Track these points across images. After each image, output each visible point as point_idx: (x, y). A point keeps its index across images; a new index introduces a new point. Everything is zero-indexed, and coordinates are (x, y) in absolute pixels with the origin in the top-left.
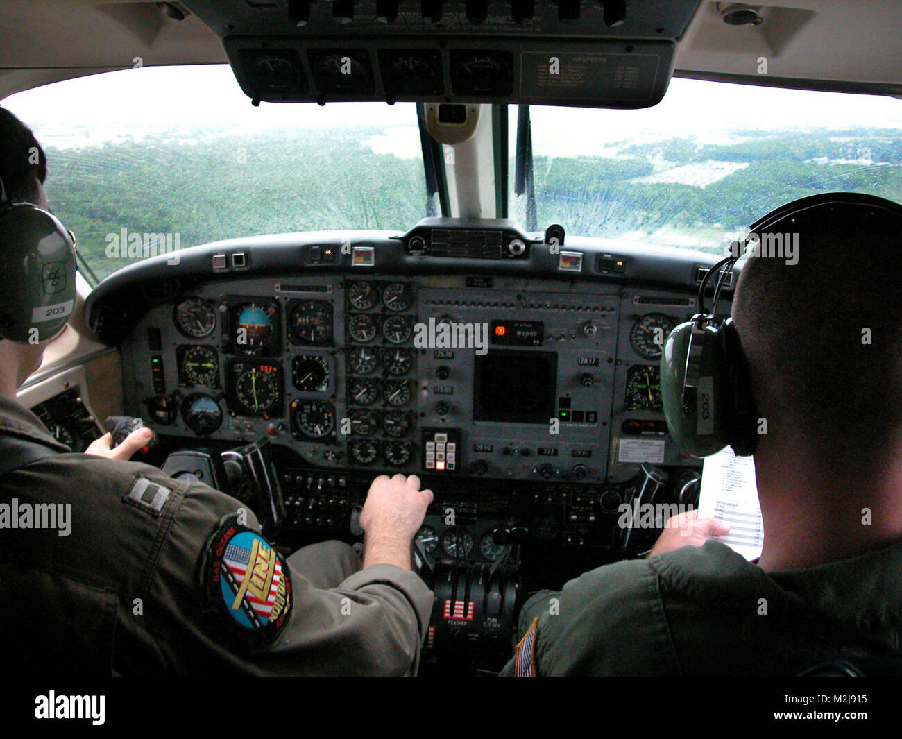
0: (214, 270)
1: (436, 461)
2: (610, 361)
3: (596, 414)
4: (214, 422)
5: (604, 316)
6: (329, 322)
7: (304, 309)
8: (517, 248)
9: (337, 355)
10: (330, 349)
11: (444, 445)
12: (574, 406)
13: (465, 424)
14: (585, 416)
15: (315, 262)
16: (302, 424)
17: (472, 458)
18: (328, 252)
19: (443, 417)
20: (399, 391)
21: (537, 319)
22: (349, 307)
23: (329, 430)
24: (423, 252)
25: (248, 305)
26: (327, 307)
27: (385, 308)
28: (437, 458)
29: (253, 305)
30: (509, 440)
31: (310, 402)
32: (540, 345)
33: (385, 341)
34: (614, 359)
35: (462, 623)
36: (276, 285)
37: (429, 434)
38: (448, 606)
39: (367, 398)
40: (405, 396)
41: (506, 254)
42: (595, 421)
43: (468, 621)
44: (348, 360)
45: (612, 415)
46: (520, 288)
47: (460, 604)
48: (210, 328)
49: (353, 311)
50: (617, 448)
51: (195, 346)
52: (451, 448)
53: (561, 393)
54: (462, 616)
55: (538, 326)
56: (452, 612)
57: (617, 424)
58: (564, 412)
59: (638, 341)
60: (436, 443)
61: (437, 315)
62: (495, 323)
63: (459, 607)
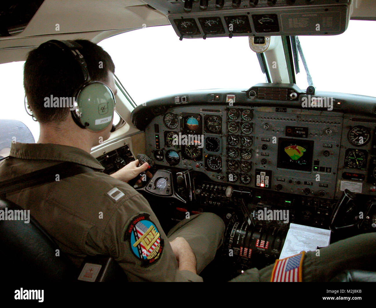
0: (175, 103)
1: (260, 183)
2: (338, 146)
3: (330, 169)
4: (177, 161)
5: (335, 126)
6: (220, 124)
7: (211, 119)
8: (293, 96)
9: (223, 138)
10: (220, 135)
11: (264, 177)
12: (321, 165)
13: (273, 168)
14: (325, 169)
15: (212, 101)
16: (209, 164)
17: (276, 183)
18: (217, 97)
19: (264, 165)
20: (247, 154)
21: (306, 126)
22: (228, 118)
23: (220, 167)
24: (255, 97)
25: (190, 116)
26: (220, 118)
27: (242, 120)
28: (261, 182)
29: (192, 117)
30: (292, 177)
31: (212, 156)
32: (306, 137)
33: (242, 133)
34: (339, 145)
35: (263, 249)
36: (201, 109)
37: (258, 172)
38: (258, 242)
39: (234, 155)
40: (249, 155)
41: (289, 99)
42: (330, 172)
43: (266, 249)
44: (227, 140)
45: (338, 170)
46: (298, 113)
47: (263, 242)
48: (176, 125)
49: (230, 120)
50: (340, 185)
51: (171, 132)
52: (267, 178)
53: (315, 158)
54: (263, 247)
55: (306, 130)
56: (259, 245)
57: (340, 173)
58: (316, 167)
59: (351, 138)
60: (261, 176)
61: (263, 123)
62: (287, 127)
63: (263, 243)
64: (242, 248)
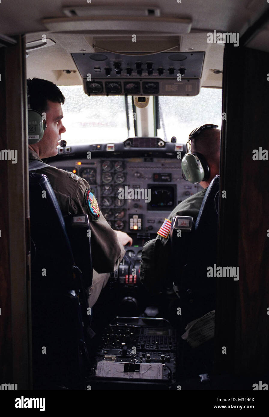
1: (134, 226)
6: (95, 176)
8: (161, 144)
9: (98, 188)
10: (95, 186)
11: (137, 220)
13: (144, 212)
15: (94, 150)
17: (147, 225)
18: (99, 147)
19: (136, 210)
21: (169, 172)
22: (102, 170)
24: (130, 146)
27: (115, 170)
30: (161, 218)
32: (170, 181)
33: (115, 182)
37: (131, 216)
39: (109, 203)
40: (122, 203)
41: (158, 146)
44: (101, 190)
46: (163, 161)
49: (104, 171)
52: (139, 221)
55: (170, 175)
60: (134, 219)
61: (134, 172)
62: (154, 174)
64: (127, 276)
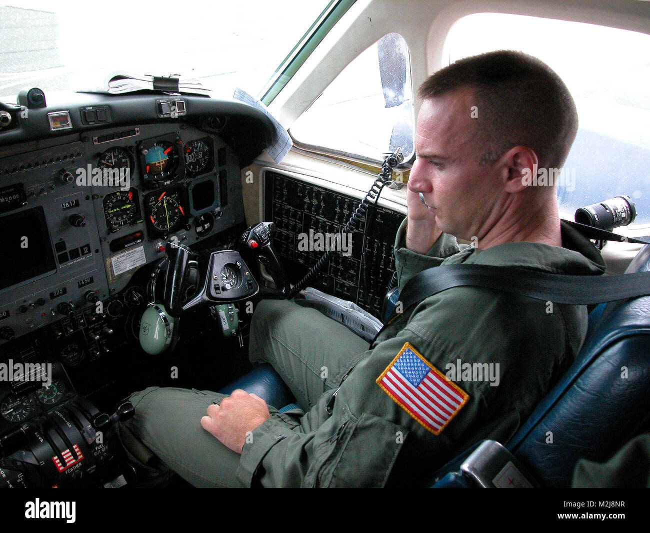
2: (87, 198)
3: (88, 246)
5: (73, 162)
8: (5, 119)
12: (69, 247)
14: (80, 251)
30: (23, 299)
34: (91, 196)
35: (77, 466)
38: (58, 461)
42: (89, 251)
43: (81, 461)
45: (101, 241)
47: (66, 454)
50: (111, 266)
53: (55, 241)
54: (74, 461)
55: (20, 188)
56: (64, 464)
57: (106, 247)
58: (63, 255)
63: (68, 455)
